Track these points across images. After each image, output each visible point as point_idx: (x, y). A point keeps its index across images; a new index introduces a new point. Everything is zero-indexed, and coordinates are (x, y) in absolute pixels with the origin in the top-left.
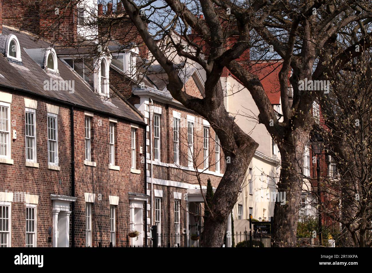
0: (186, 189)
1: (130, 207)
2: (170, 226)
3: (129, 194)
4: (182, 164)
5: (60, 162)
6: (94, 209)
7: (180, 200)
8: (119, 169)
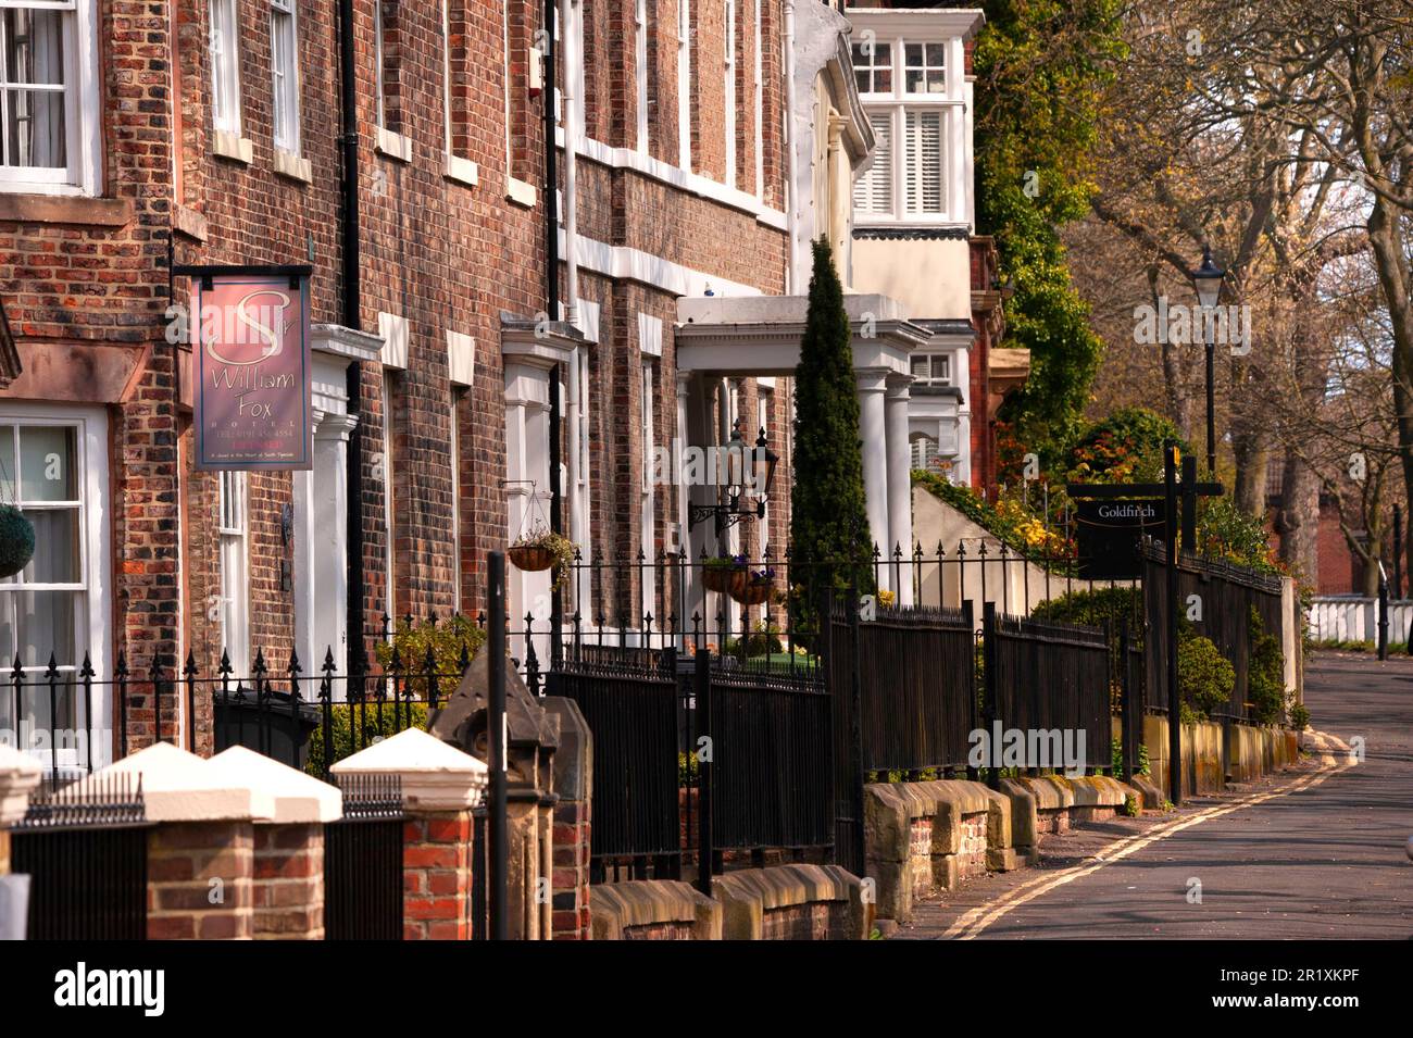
0: (675, 296)
1: (508, 396)
2: (627, 508)
3: (504, 325)
4: (661, 150)
5: (305, 135)
6: (405, 406)
7: (658, 358)
8: (472, 178)
